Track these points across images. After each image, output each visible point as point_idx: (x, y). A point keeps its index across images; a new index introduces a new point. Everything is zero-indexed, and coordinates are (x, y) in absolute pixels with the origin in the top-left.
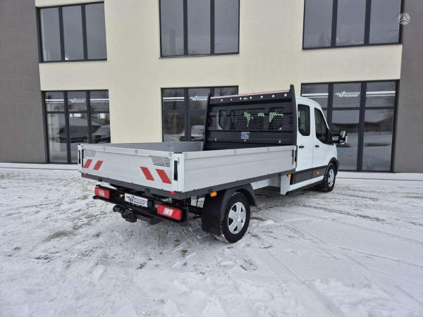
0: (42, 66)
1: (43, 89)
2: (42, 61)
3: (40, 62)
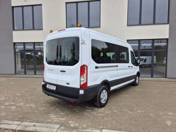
1: (14, 42)
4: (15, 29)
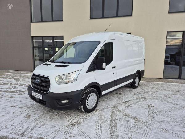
4: (33, 21)
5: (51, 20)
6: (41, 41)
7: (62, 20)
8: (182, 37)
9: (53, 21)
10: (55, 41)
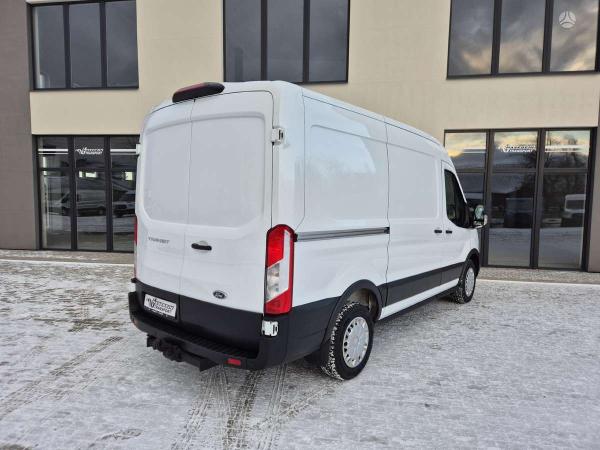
0: (34, 97)
2: (35, 88)
3: (31, 91)
5: (100, 85)
6: (67, 150)
7: (137, 87)
8: (485, 148)
9: (104, 86)
10: (112, 150)
